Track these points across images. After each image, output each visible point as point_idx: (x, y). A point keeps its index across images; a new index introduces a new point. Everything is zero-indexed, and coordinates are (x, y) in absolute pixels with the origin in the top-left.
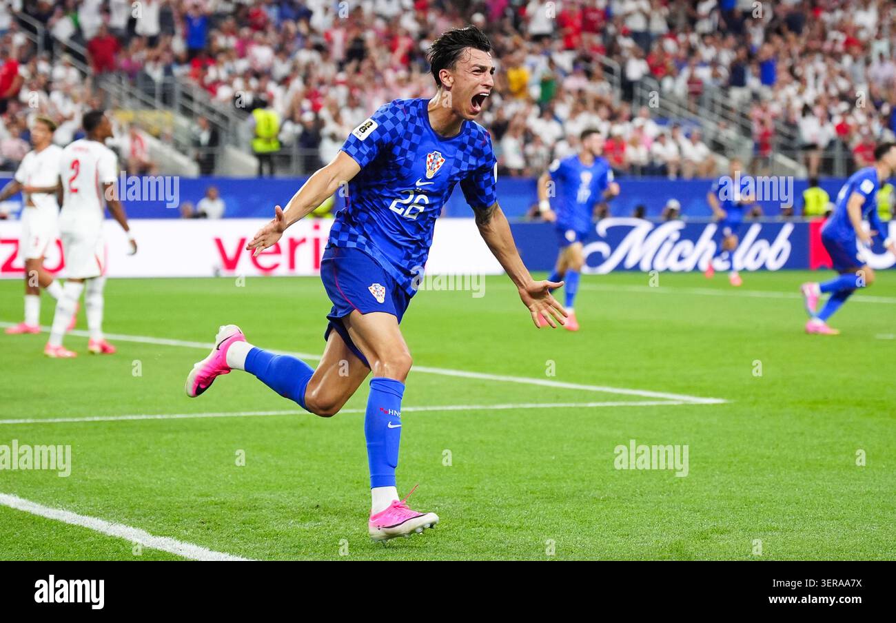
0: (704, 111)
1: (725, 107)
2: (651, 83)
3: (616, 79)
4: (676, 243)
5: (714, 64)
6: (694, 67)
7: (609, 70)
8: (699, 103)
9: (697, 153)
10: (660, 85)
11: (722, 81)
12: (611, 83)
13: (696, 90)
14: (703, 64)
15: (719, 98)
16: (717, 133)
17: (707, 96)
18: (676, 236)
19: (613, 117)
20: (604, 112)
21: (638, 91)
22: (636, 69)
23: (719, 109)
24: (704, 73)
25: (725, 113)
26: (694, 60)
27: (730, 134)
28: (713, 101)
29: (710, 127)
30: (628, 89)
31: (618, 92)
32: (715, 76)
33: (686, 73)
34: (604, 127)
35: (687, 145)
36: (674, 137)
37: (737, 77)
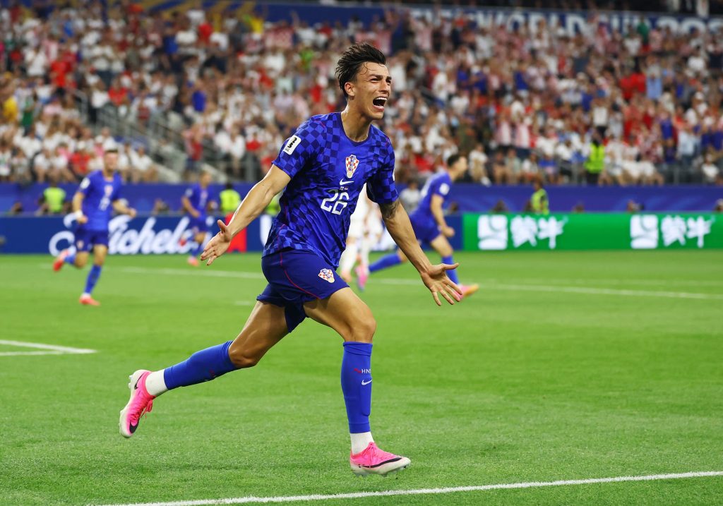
0: (150, 132)
1: (166, 129)
2: (111, 111)
3: (84, 106)
4: (125, 232)
5: (159, 95)
6: (144, 97)
7: (78, 100)
8: (147, 125)
9: (143, 163)
10: (117, 111)
11: (164, 108)
12: (80, 110)
13: (144, 115)
14: (151, 95)
15: (161, 121)
16: (159, 147)
17: (152, 120)
18: (124, 227)
19: (79, 136)
20: (72, 132)
21: (101, 117)
22: (99, 99)
23: (161, 131)
24: (151, 103)
25: (166, 134)
26: (144, 93)
27: (168, 149)
28: (157, 124)
29: (154, 144)
30: (93, 115)
31: (85, 118)
32: (160, 104)
33: (136, 103)
34: (73, 145)
35: (135, 158)
36: (126, 152)
37: (178, 106)
